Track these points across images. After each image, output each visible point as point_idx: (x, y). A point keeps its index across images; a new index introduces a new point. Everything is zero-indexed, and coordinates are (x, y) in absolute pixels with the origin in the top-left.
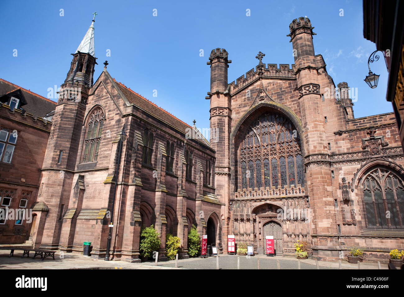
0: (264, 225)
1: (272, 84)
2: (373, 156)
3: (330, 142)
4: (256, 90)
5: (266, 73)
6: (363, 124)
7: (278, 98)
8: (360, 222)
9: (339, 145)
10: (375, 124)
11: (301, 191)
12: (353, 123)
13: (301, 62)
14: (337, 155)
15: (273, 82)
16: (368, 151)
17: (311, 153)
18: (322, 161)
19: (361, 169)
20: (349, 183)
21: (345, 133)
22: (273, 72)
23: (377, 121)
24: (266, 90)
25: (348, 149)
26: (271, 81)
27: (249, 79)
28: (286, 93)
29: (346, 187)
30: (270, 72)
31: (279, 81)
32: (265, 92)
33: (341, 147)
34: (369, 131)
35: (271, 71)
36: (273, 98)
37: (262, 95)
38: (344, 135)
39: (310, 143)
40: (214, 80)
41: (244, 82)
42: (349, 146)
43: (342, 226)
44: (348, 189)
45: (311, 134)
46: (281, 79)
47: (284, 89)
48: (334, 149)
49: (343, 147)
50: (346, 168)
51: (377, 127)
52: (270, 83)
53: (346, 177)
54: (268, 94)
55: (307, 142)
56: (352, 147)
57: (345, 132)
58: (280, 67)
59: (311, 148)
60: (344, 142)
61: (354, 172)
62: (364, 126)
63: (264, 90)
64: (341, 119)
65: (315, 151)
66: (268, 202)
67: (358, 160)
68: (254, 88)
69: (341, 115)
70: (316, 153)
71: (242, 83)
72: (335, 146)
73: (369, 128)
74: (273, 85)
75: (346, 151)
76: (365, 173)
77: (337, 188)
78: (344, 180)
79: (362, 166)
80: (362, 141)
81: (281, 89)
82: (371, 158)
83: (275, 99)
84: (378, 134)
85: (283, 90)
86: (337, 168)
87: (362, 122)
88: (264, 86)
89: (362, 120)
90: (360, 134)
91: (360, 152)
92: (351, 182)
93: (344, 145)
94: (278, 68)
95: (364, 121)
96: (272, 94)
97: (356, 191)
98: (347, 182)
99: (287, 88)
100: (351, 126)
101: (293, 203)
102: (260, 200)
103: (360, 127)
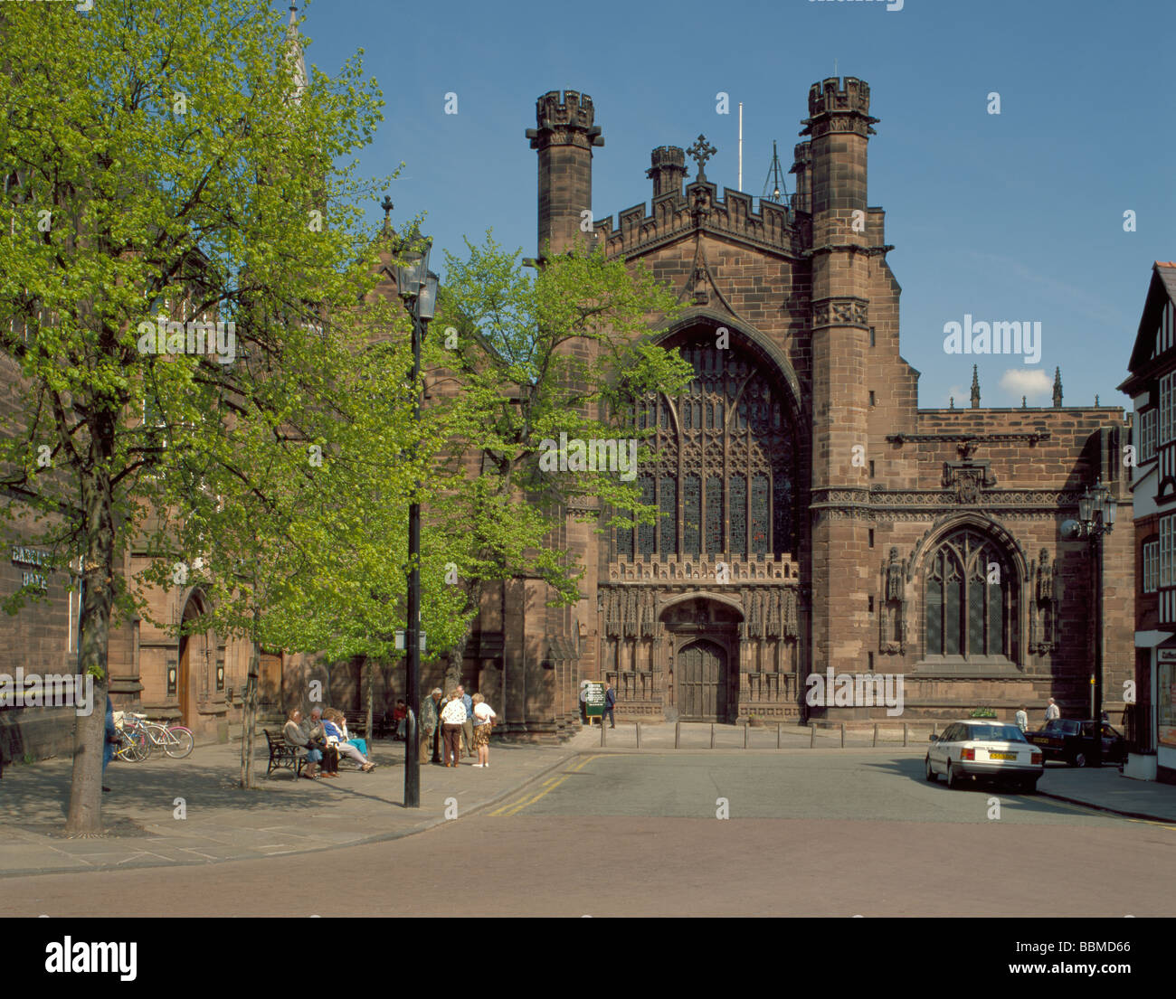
0: (682, 650)
1: (733, 260)
2: (962, 506)
3: (875, 458)
4: (683, 265)
5: (715, 218)
6: (953, 425)
7: (747, 307)
8: (913, 647)
9: (894, 468)
10: (979, 431)
11: (791, 571)
12: (933, 418)
13: (835, 225)
14: (885, 493)
15: (737, 254)
16: (953, 493)
17: (832, 485)
18: (857, 508)
19: (933, 530)
20: (903, 561)
21: (912, 441)
22: (737, 221)
23: (982, 424)
24: (715, 274)
25: (913, 481)
26: (732, 248)
27: (660, 221)
28: (773, 297)
29: (896, 569)
30: (728, 217)
31: (755, 255)
32: (710, 280)
33: (898, 474)
34: (963, 445)
35: (733, 215)
36: (732, 305)
37: (702, 287)
38: (908, 446)
39: (833, 458)
40: (557, 208)
41: (644, 228)
42: (916, 476)
43: (876, 655)
44: (899, 576)
45: (837, 436)
46: (761, 251)
47: (768, 285)
48: (882, 478)
49: (902, 476)
50: (901, 525)
51: (982, 438)
52: (726, 254)
53: (899, 545)
54: (718, 287)
55: (826, 454)
56: (922, 479)
57: (911, 439)
58: (762, 211)
59: (835, 471)
60: (906, 462)
61: (918, 538)
62: (954, 430)
63: (707, 272)
64: (906, 403)
65: (842, 481)
66: (704, 593)
67: (930, 510)
68: (674, 257)
69: (908, 394)
70: (846, 485)
71: (636, 231)
72: (885, 469)
73: (965, 439)
74: (737, 263)
75: (907, 486)
76: (938, 542)
77: (876, 572)
78: (893, 553)
79: (936, 526)
80: (946, 466)
81: (758, 281)
82: (958, 510)
83: (739, 308)
84: (979, 455)
85: (764, 285)
86: (882, 525)
87: (952, 421)
88: (708, 260)
89: (952, 416)
90: (943, 449)
91: (938, 493)
92: (908, 559)
93: (905, 471)
94: (756, 210)
95: (957, 418)
96: (732, 291)
97: (915, 580)
98: (900, 558)
99: (775, 281)
100: (926, 428)
101: (767, 598)
102: (683, 589)
103: (946, 431)
